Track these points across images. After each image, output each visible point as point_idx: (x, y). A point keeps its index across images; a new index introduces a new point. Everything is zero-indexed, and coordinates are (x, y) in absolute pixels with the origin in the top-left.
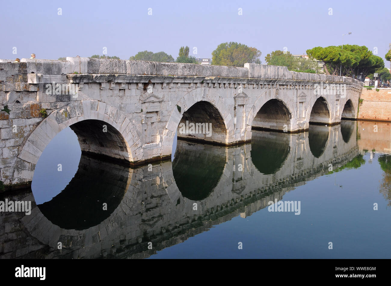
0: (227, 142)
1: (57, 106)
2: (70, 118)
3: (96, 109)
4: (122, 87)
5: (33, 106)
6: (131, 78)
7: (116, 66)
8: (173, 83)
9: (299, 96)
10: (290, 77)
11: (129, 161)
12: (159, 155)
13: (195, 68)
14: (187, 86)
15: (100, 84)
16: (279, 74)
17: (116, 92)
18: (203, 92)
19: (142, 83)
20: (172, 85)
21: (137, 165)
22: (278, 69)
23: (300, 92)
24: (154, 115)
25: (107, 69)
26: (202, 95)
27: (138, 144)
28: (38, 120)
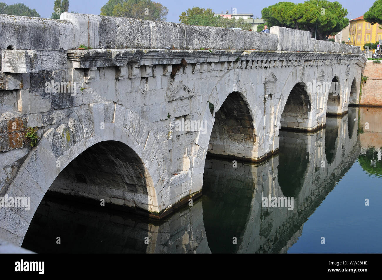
0: (254, 155)
1: (52, 119)
2: (74, 142)
3: (111, 118)
4: (147, 73)
5: (12, 123)
7: (138, 32)
8: (207, 63)
9: (319, 77)
10: (312, 47)
12: (188, 193)
14: (219, 67)
15: (117, 69)
17: (137, 83)
18: (236, 76)
20: (205, 67)
21: (163, 217)
22: (303, 35)
23: (319, 70)
25: (126, 38)
27: (165, 179)
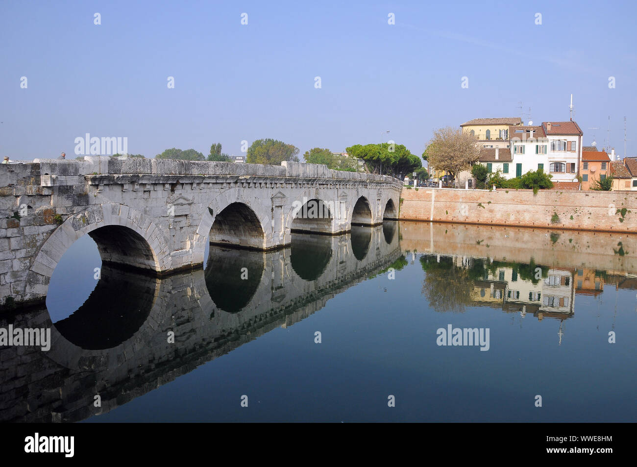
0: (265, 246)
1: (73, 211)
2: (89, 224)
4: (147, 188)
5: (46, 211)
6: (157, 178)
7: (140, 165)
8: (204, 183)
9: (340, 196)
10: (330, 176)
11: (156, 271)
12: (190, 263)
13: (227, 166)
14: (219, 186)
15: (122, 185)
16: (319, 173)
17: (141, 194)
18: (237, 192)
19: (170, 184)
20: (202, 185)
21: (165, 275)
22: (317, 167)
23: (340, 191)
24: (183, 219)
25: (130, 168)
26: (237, 196)
27: (166, 252)
28: (52, 227)
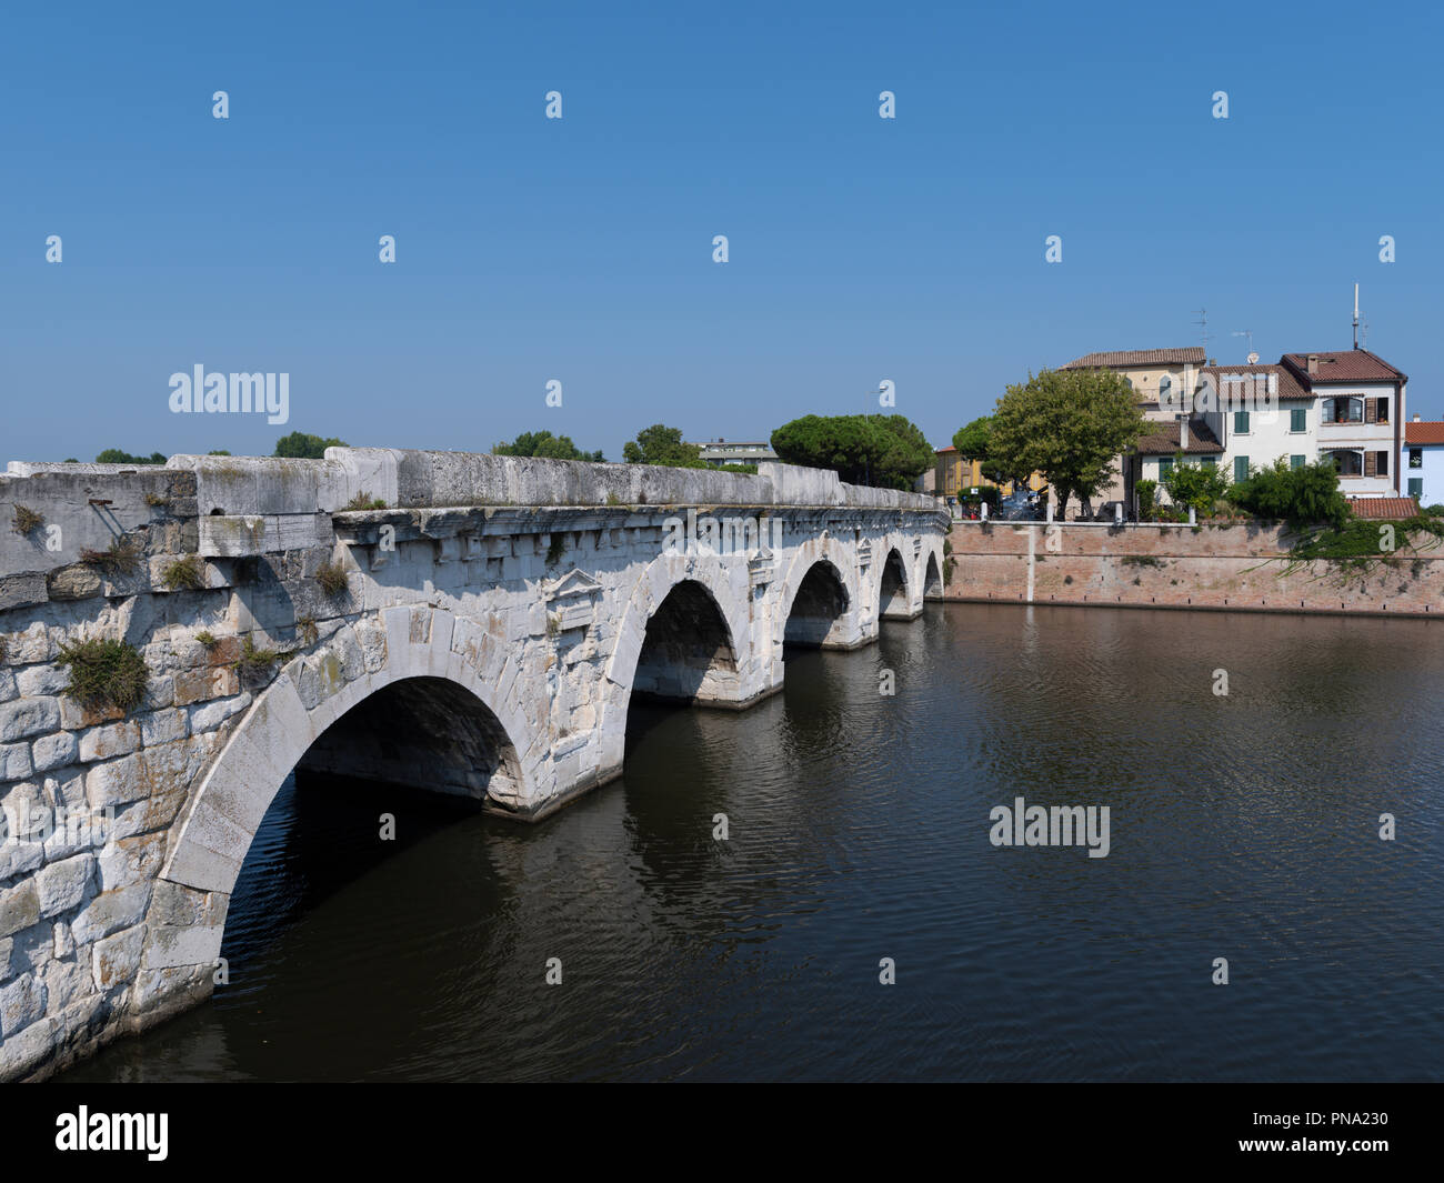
2: (346, 681)
3: (425, 636)
5: (216, 651)
6: (529, 517)
7: (479, 478)
8: (626, 529)
9: (860, 552)
10: (843, 499)
11: (507, 806)
12: (592, 771)
14: (649, 536)
15: (436, 545)
16: (825, 493)
17: (480, 568)
19: (552, 534)
20: (621, 536)
24: (575, 639)
26: (687, 563)
28: (233, 705)
